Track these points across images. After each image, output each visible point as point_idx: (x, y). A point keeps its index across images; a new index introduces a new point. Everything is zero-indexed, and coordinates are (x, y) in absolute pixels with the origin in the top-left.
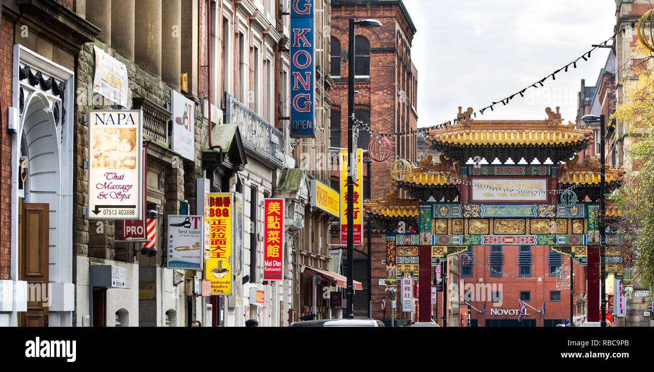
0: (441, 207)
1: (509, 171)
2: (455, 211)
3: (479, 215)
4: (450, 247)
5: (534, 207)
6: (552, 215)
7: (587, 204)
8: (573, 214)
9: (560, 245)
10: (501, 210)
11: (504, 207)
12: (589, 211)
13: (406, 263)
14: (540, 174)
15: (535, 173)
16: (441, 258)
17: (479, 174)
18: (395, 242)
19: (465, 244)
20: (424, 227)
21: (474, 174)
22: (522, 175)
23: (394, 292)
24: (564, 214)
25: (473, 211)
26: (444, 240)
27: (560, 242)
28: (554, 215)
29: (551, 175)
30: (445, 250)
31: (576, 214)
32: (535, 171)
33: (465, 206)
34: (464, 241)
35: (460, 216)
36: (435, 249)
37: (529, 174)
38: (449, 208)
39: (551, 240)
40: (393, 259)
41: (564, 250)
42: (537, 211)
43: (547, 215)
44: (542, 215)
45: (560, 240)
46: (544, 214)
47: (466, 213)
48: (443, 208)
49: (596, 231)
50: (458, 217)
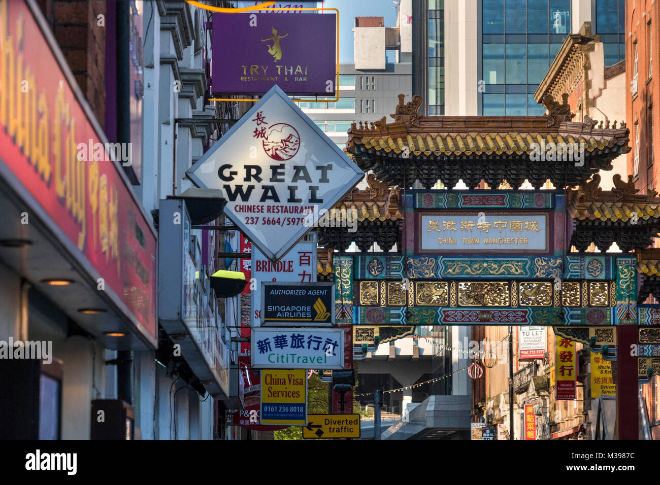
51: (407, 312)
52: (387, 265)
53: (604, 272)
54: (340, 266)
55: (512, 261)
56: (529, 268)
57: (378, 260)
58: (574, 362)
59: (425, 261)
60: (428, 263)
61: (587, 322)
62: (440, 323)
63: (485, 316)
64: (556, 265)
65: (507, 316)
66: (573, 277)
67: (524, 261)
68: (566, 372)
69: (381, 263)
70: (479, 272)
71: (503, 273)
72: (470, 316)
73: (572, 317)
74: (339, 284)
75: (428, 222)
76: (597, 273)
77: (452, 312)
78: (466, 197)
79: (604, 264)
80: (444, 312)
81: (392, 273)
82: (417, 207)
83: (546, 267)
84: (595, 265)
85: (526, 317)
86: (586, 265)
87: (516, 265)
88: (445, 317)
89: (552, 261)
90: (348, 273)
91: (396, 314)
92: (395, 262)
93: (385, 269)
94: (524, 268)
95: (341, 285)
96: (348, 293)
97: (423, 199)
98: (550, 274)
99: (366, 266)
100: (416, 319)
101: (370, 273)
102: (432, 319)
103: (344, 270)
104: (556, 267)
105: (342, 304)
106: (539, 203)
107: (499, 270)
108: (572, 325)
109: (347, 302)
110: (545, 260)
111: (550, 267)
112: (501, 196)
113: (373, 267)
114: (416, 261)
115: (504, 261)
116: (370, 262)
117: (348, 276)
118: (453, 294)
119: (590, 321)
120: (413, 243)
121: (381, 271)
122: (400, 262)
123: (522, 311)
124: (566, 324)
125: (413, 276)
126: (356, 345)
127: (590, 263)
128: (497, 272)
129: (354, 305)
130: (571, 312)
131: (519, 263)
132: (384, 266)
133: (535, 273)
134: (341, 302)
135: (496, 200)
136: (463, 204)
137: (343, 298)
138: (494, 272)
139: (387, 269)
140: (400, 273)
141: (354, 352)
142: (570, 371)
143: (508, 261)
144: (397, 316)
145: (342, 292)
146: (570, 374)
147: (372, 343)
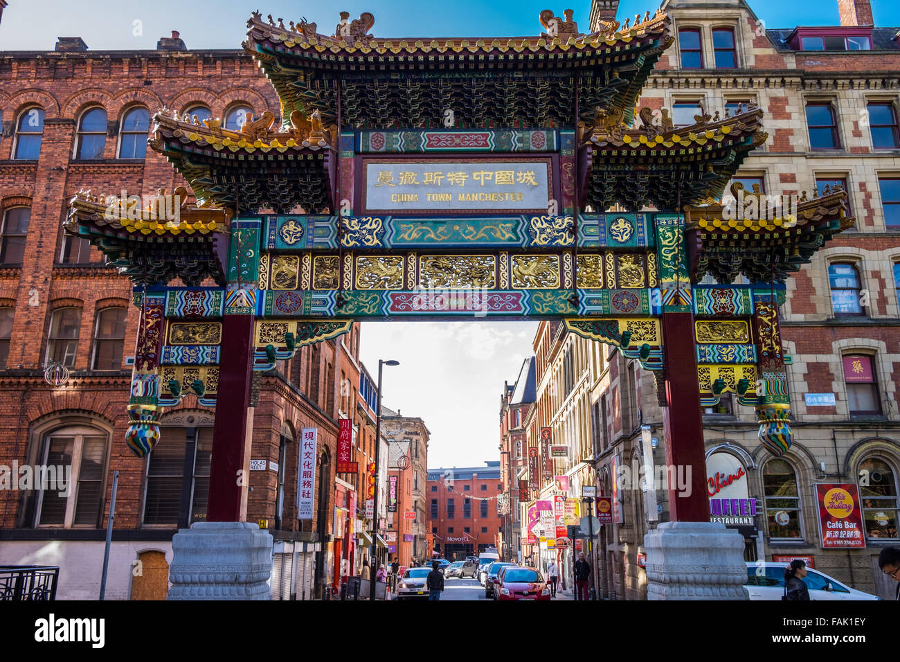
0: (287, 223)
1: (457, 141)
2: (320, 232)
3: (381, 241)
4: (305, 324)
5: (518, 222)
6: (566, 240)
7: (652, 216)
8: (619, 239)
9: (589, 315)
10: (435, 230)
11: (444, 222)
12: (661, 230)
13: (185, 361)
14: (532, 148)
15: (520, 145)
16: (280, 349)
17: (383, 149)
18: (163, 308)
19: (342, 312)
20: (239, 270)
21: (371, 149)
22: (489, 152)
23: (144, 439)
24: (597, 238)
25: (364, 232)
26: (289, 302)
27: (588, 308)
28: (570, 241)
29: (558, 151)
30: (293, 327)
31: (625, 238)
32: (520, 140)
33: (346, 222)
34: (339, 306)
35: (332, 244)
36: (267, 328)
37: (505, 147)
38: (305, 226)
39: (564, 302)
40: (153, 351)
41: (599, 329)
42: (527, 231)
43: (555, 239)
44: (539, 241)
45: (589, 302)
46: (545, 239)
47: (347, 236)
48: (292, 226)
49: (681, 279)
50: (325, 246)
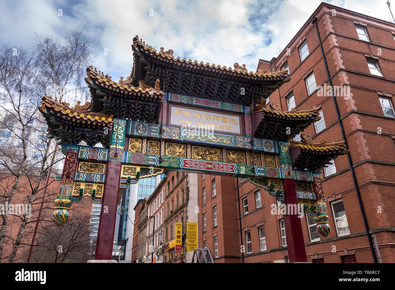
51: (160, 158)
52: (149, 129)
53: (273, 148)
54: (118, 124)
55: (224, 136)
56: (234, 141)
57: (143, 125)
58: (181, 239)
59: (173, 129)
60: (175, 130)
61: (268, 176)
62: (181, 168)
63: (209, 166)
64: (248, 141)
65: (222, 167)
66: (257, 149)
67: (231, 137)
68: (179, 242)
69: (145, 127)
70: (205, 140)
71: (219, 142)
72: (200, 165)
73: (259, 171)
74: (116, 136)
75: (174, 110)
76: (270, 149)
77: (189, 162)
78: (197, 99)
79: (273, 144)
80: (184, 161)
81: (152, 134)
82: (169, 100)
83: (243, 142)
84: (268, 144)
85: (234, 169)
86: (264, 143)
87: (227, 139)
88: (185, 164)
89: (246, 139)
90: (122, 130)
91: (153, 159)
92: (154, 127)
93: (147, 131)
94: (231, 141)
95: (117, 136)
96: (121, 141)
97: (173, 97)
98: (245, 146)
99: (135, 127)
100: (166, 163)
101: (137, 132)
102: (176, 164)
103: (120, 127)
104: (248, 143)
105: (116, 148)
106: (237, 109)
107: (217, 140)
108: (259, 176)
109: (120, 147)
110: (242, 138)
111: (245, 142)
112: (216, 102)
113: (140, 128)
114: (167, 129)
115: (219, 135)
116: (138, 125)
117: (122, 131)
118: (189, 152)
119: (269, 175)
120: (166, 119)
121: (145, 132)
122: (157, 128)
123: (231, 165)
124: (256, 175)
125: (165, 137)
126: (123, 178)
127: (265, 142)
128: (216, 141)
129: (124, 150)
130: (258, 169)
131: (228, 138)
132: (147, 129)
133: (237, 145)
134: (115, 147)
135: (214, 104)
136: (196, 103)
137: (117, 145)
138: (214, 141)
139: (149, 131)
140: (157, 134)
141: (121, 182)
142: (180, 242)
143: (222, 136)
144: (153, 160)
145: (117, 141)
146: (180, 243)
147: (134, 177)
